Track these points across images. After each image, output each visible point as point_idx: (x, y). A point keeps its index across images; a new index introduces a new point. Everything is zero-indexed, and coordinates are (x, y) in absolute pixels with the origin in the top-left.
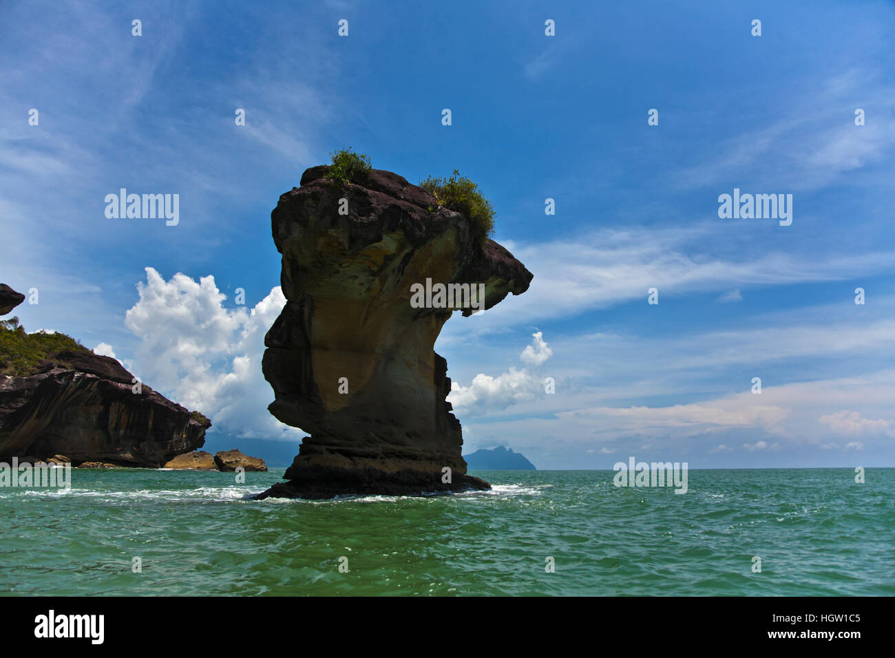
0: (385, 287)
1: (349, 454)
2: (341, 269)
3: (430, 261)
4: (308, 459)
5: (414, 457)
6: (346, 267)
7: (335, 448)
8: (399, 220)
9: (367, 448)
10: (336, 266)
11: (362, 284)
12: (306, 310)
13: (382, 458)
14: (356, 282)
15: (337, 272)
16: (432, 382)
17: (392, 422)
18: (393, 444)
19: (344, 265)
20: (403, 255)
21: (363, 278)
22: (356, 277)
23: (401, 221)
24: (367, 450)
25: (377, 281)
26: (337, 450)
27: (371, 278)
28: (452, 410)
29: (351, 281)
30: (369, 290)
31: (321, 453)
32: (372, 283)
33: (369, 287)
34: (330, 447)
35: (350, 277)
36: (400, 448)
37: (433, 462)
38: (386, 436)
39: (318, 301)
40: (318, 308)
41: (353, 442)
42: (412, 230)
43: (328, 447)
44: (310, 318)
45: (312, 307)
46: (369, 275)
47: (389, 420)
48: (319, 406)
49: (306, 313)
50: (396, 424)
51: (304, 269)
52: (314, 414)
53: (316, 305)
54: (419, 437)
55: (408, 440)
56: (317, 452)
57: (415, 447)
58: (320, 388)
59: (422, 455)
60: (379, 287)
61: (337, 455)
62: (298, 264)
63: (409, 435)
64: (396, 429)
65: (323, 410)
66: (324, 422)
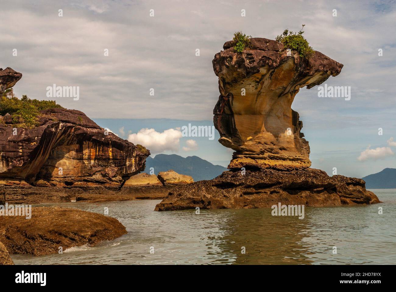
0: (263, 87)
1: (254, 158)
3: (283, 72)
4: (237, 161)
5: (284, 159)
7: (248, 156)
8: (266, 62)
9: (261, 155)
10: (242, 81)
11: (253, 87)
12: (230, 99)
13: (268, 159)
14: (251, 86)
15: (243, 83)
16: (291, 124)
17: (273, 144)
18: (273, 153)
19: (245, 81)
20: (270, 73)
21: (253, 84)
22: (250, 84)
24: (261, 156)
25: (260, 85)
26: (248, 157)
27: (257, 84)
28: (304, 136)
29: (248, 86)
30: (256, 88)
31: (242, 158)
32: (258, 85)
34: (246, 156)
35: (248, 84)
36: (276, 155)
37: (293, 161)
38: (269, 150)
39: (235, 95)
40: (235, 98)
41: (255, 153)
42: (272, 64)
43: (244, 155)
44: (232, 102)
45: (233, 98)
46: (256, 83)
47: (271, 143)
48: (240, 138)
49: (231, 101)
50: (274, 145)
51: (229, 83)
52: (237, 142)
53: (234, 97)
54: (286, 150)
55: (280, 151)
56: (240, 158)
57: (285, 154)
58: (239, 131)
59: (288, 158)
60: (261, 87)
61: (249, 159)
62: (226, 81)
63: (281, 149)
64: (274, 147)
65: (241, 140)
66: (242, 145)
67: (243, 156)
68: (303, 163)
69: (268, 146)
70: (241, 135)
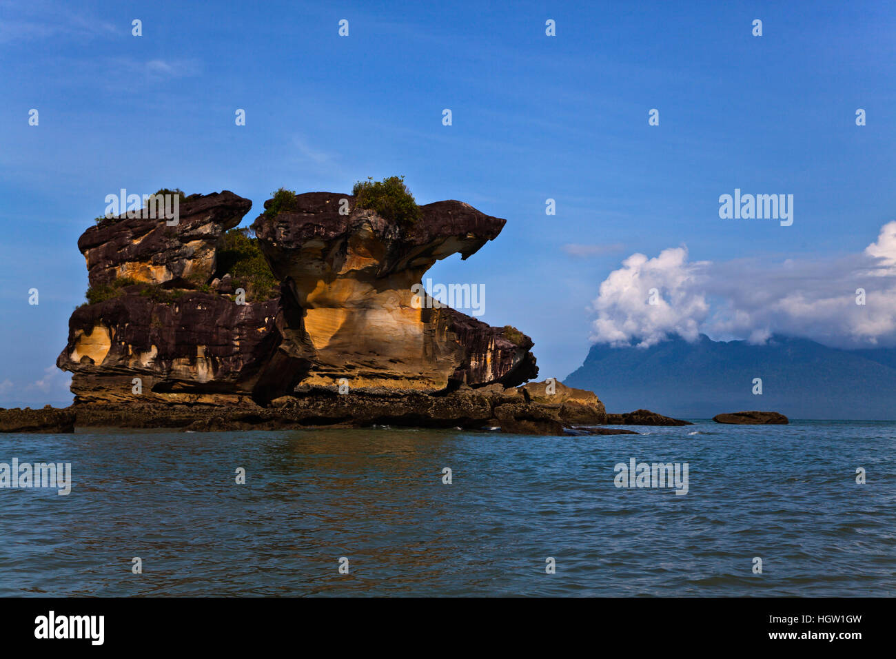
1: (333, 377)
2: (297, 261)
6: (299, 259)
7: (324, 373)
9: (347, 372)
11: (318, 267)
12: (291, 285)
13: (358, 379)
14: (313, 265)
17: (375, 353)
18: (376, 368)
19: (297, 259)
20: (338, 244)
21: (316, 263)
22: (312, 263)
25: (326, 264)
26: (324, 375)
27: (322, 262)
29: (309, 266)
30: (323, 269)
32: (323, 265)
34: (321, 373)
35: (306, 264)
36: (382, 371)
37: (415, 381)
38: (366, 363)
41: (337, 368)
43: (318, 373)
44: (295, 290)
46: (319, 261)
47: (370, 352)
48: (311, 345)
50: (378, 355)
52: (308, 352)
53: (296, 281)
54: (403, 363)
55: (391, 365)
56: (311, 376)
57: (397, 370)
58: (310, 334)
59: (402, 376)
61: (326, 377)
63: (391, 361)
64: (377, 358)
65: (314, 349)
66: (315, 356)
67: (315, 373)
68: (431, 384)
69: (364, 358)
70: (314, 341)
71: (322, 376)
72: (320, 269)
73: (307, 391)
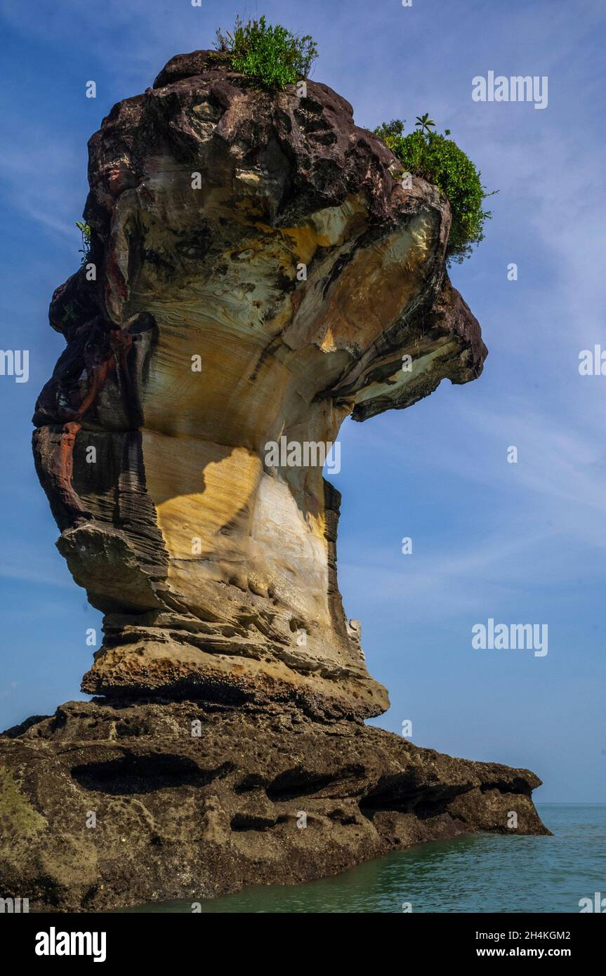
1: (209, 648)
2: (231, 264)
4: (140, 652)
5: (305, 670)
6: (243, 260)
7: (184, 633)
8: (366, 173)
9: (241, 637)
10: (227, 255)
11: (258, 305)
12: (142, 345)
13: (268, 660)
14: (249, 296)
18: (272, 638)
19: (241, 256)
20: (339, 254)
21: (264, 290)
22: (251, 288)
23: (369, 175)
24: (239, 641)
25: (287, 302)
26: (186, 638)
27: (277, 293)
29: (239, 294)
30: (269, 317)
31: (163, 642)
32: (279, 303)
33: (270, 311)
34: (178, 632)
35: (242, 285)
37: (333, 682)
38: (262, 621)
39: (169, 332)
40: (165, 346)
41: (217, 625)
42: (381, 197)
43: (172, 631)
44: (146, 365)
45: (154, 343)
46: (275, 287)
48: (158, 544)
49: (141, 355)
50: (277, 603)
51: (156, 259)
52: (146, 562)
53: (163, 338)
54: (309, 631)
55: (291, 634)
56: (154, 638)
57: (308, 648)
59: (318, 667)
60: (288, 313)
61: (190, 647)
62: (147, 246)
63: (294, 625)
65: (164, 554)
66: (164, 579)
67: (166, 632)
69: (259, 604)
70: (167, 530)
71: (180, 639)
72: (259, 313)
73: (153, 684)
